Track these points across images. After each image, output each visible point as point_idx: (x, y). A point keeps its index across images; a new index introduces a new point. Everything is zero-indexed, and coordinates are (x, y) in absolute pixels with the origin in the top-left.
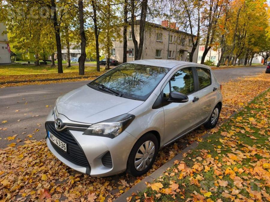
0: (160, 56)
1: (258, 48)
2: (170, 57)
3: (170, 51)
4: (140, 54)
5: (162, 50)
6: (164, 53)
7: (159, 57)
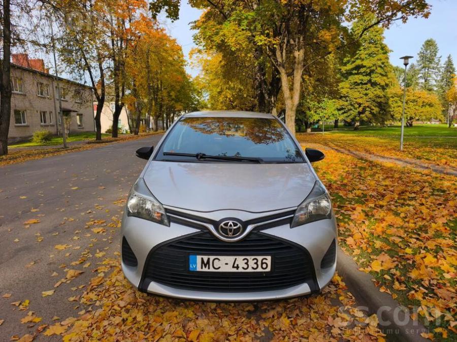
0: (24, 122)
1: (180, 105)
2: (45, 122)
3: (44, 113)
4: (6, 117)
5: (28, 111)
6: (31, 116)
7: (23, 124)
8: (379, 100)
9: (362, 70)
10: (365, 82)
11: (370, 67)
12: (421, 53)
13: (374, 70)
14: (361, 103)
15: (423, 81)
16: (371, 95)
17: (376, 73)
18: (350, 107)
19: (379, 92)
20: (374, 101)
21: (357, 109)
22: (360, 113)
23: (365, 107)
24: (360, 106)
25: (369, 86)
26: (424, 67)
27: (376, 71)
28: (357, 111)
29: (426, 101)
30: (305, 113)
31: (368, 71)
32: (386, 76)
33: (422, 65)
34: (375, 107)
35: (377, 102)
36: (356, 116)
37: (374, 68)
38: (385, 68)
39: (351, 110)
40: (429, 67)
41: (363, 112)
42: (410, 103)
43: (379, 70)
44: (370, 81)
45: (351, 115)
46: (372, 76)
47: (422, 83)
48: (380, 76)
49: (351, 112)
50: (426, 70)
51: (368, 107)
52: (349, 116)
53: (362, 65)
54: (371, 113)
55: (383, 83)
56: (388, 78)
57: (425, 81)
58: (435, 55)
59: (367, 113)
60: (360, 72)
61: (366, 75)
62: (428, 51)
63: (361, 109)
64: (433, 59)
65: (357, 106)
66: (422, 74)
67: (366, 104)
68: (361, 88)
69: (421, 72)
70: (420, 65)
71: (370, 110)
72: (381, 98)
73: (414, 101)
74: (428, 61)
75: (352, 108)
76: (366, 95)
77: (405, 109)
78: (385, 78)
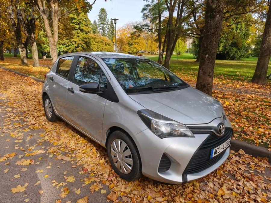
8: (86, 40)
9: (74, 21)
10: (77, 28)
11: (79, 20)
12: (99, 15)
13: (81, 22)
14: (76, 41)
15: (102, 31)
16: (81, 37)
17: (82, 24)
18: (69, 43)
19: (85, 35)
20: (83, 40)
21: (74, 45)
22: (76, 47)
23: (79, 44)
24: (75, 43)
25: (79, 31)
26: (101, 23)
27: (82, 22)
28: (74, 46)
29: (107, 42)
30: (41, 46)
31: (78, 22)
32: (88, 26)
33: (101, 22)
34: (84, 44)
35: (85, 41)
36: (74, 49)
37: (81, 21)
38: (87, 22)
39: (70, 45)
40: (104, 24)
41: (78, 47)
42: (100, 43)
43: (83, 22)
44: (79, 28)
45: (71, 48)
46: (80, 25)
47: (101, 32)
48: (85, 26)
49: (71, 46)
50: (103, 25)
51: (80, 44)
52: (69, 49)
53: (74, 17)
54: (82, 48)
55: (87, 31)
56: (89, 28)
57: (103, 31)
58: (106, 18)
59: (80, 47)
60: (74, 22)
61: (77, 24)
62: (103, 15)
63: (76, 45)
64: (105, 20)
65: (74, 43)
66: (101, 27)
67: (80, 42)
68: (75, 32)
69: (101, 26)
70: (100, 22)
71: (81, 46)
72: (86, 39)
73: (101, 42)
74: (103, 20)
75: (71, 44)
76: (78, 36)
77: (98, 46)
78: (87, 27)
